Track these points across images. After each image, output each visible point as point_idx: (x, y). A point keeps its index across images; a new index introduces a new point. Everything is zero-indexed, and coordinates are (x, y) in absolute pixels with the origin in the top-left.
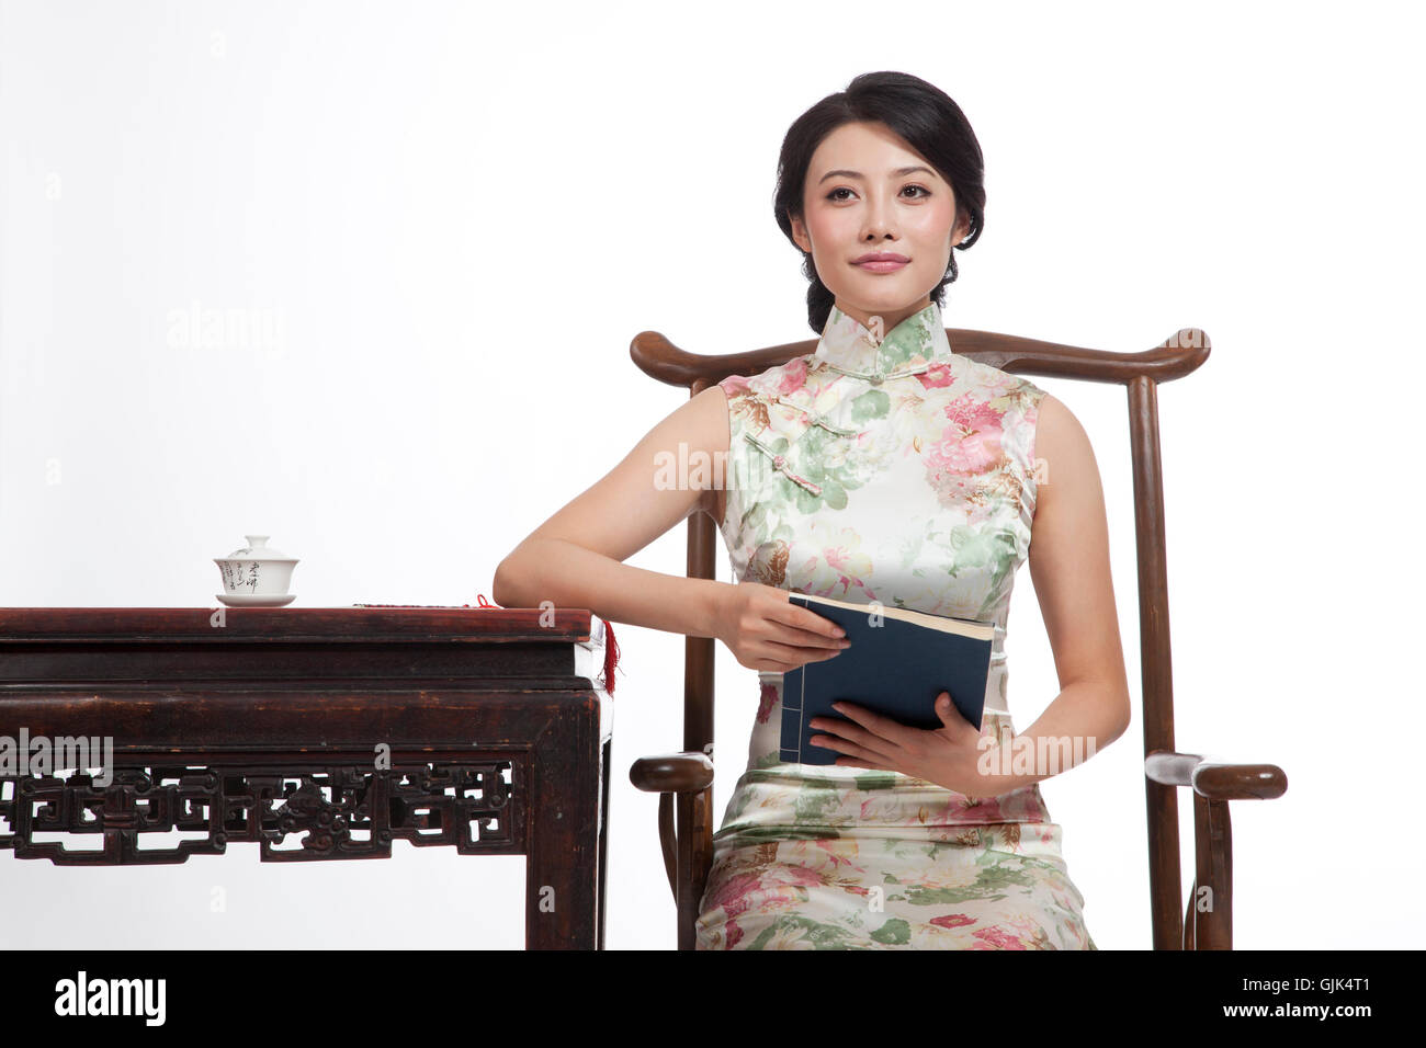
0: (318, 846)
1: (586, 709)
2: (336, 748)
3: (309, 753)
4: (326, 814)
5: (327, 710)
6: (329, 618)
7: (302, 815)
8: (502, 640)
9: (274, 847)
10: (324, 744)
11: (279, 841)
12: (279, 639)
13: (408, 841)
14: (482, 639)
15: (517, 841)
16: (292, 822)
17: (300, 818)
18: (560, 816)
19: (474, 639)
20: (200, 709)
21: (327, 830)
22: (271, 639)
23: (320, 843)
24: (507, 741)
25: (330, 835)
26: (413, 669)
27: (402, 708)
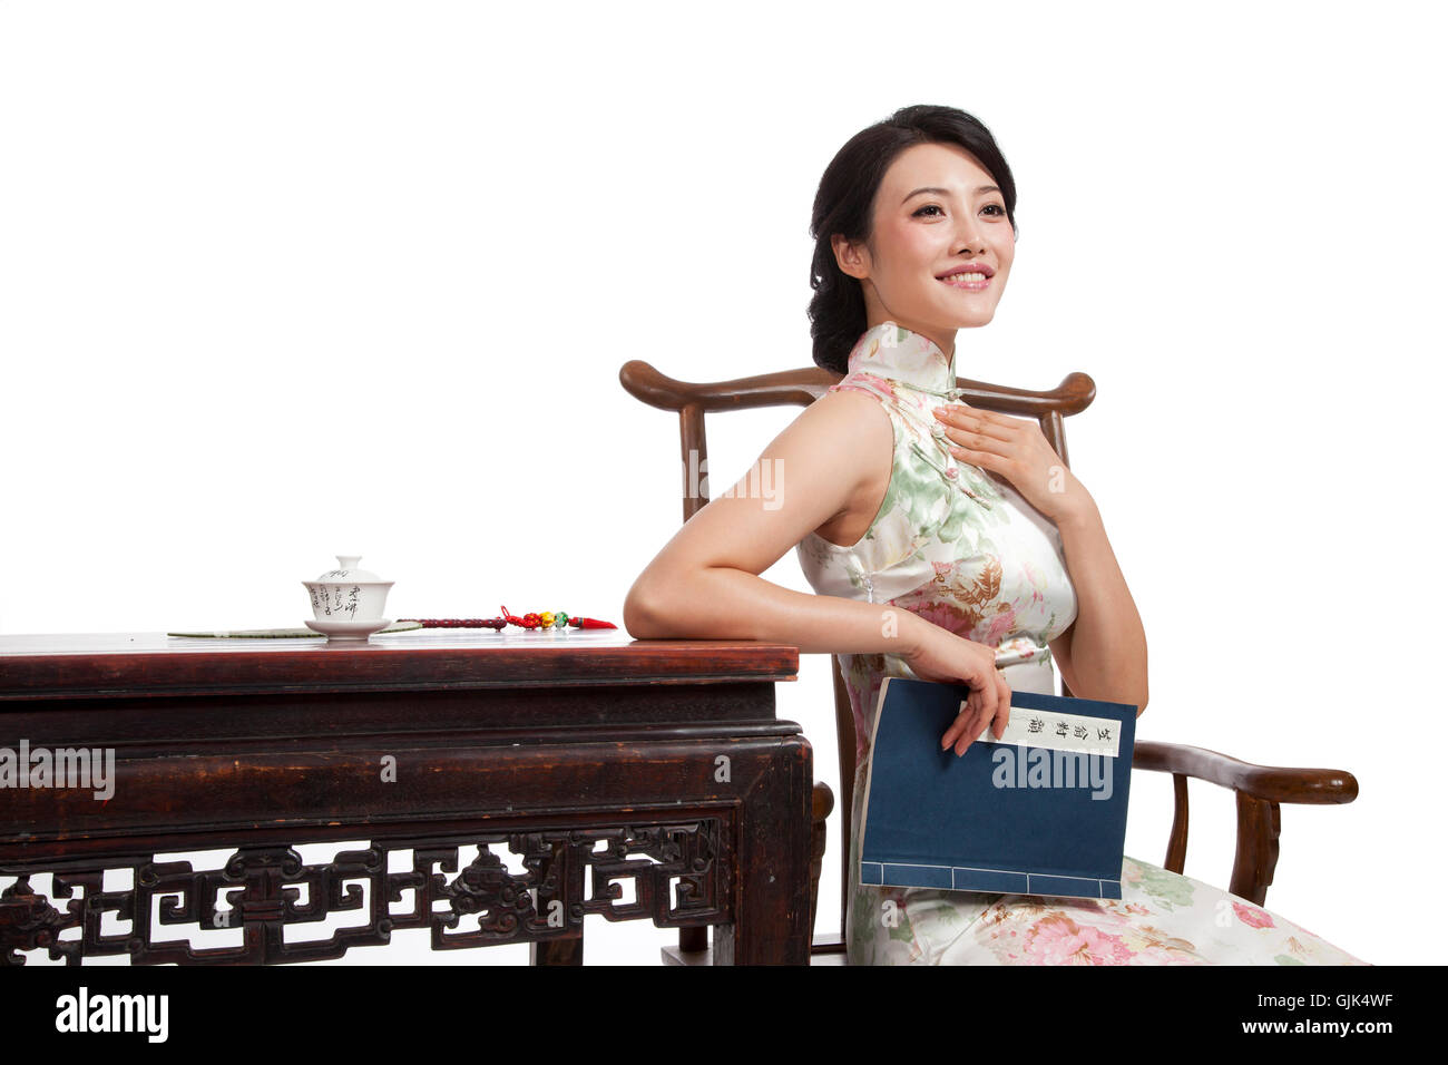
0: (502, 928)
1: (800, 757)
2: (523, 813)
3: (493, 819)
4: (509, 890)
5: (515, 768)
6: (513, 660)
7: (481, 892)
8: (704, 680)
9: (447, 931)
10: (510, 809)
11: (454, 924)
12: (455, 685)
13: (601, 916)
14: (684, 680)
15: (722, 910)
16: (469, 900)
17: (479, 897)
18: (772, 879)
19: (675, 681)
20: (365, 772)
21: (512, 908)
22: (446, 686)
23: (503, 924)
24: (715, 797)
25: (514, 914)
26: (602, 716)
27: (600, 764)
